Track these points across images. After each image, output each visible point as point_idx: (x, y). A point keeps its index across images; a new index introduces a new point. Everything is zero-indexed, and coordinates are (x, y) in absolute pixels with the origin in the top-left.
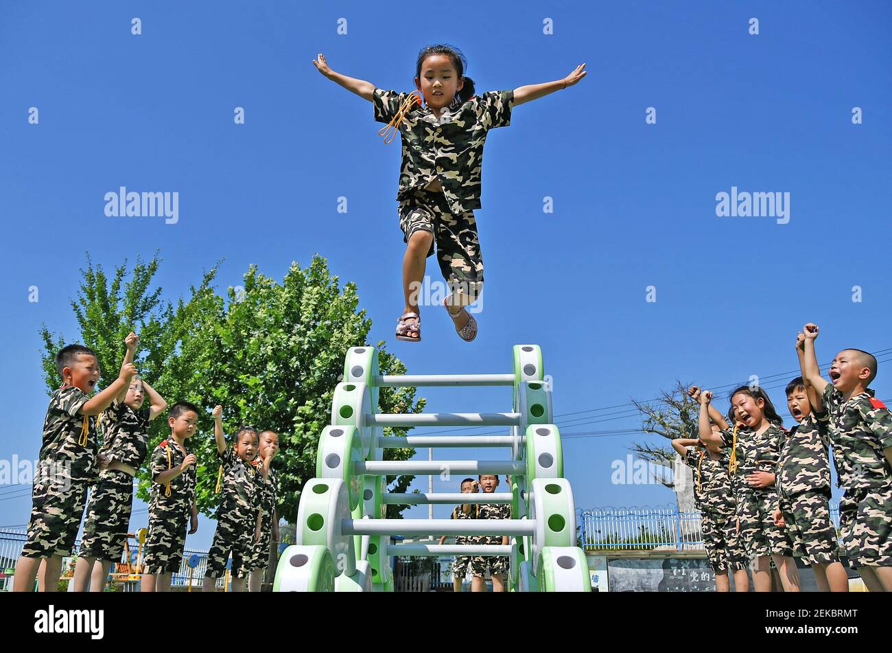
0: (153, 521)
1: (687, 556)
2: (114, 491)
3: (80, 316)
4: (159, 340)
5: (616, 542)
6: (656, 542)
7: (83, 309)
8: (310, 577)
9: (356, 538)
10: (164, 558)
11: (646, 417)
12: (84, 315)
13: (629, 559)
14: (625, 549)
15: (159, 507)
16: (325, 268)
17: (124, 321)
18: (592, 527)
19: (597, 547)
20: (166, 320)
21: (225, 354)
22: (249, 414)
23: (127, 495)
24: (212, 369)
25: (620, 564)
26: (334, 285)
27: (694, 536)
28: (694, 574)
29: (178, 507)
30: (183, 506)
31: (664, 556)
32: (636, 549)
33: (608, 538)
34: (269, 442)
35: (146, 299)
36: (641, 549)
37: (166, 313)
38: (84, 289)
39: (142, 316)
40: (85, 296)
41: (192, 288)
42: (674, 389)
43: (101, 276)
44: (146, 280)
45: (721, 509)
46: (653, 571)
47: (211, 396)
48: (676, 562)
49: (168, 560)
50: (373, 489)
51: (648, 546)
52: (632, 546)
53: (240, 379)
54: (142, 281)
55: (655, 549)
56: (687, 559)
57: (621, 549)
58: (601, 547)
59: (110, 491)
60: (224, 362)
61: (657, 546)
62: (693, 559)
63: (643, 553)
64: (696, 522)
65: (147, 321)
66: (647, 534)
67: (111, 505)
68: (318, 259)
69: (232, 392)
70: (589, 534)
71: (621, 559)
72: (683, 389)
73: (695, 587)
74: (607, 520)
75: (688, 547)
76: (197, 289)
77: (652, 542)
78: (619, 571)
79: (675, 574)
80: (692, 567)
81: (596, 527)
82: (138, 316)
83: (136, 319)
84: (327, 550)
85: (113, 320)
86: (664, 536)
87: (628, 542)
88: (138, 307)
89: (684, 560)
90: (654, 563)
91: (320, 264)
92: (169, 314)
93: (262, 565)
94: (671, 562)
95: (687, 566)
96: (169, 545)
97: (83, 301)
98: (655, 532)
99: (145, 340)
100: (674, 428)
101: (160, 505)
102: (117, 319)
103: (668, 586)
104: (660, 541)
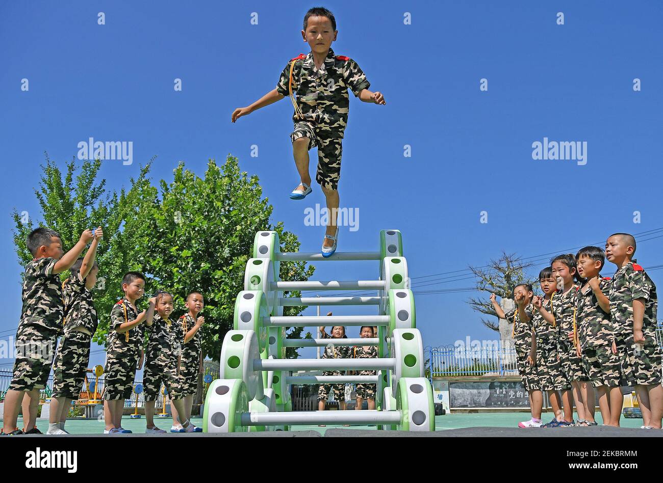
0: (111, 361)
1: (507, 380)
2: (75, 347)
3: (42, 202)
4: (107, 222)
5: (456, 370)
6: (485, 370)
7: (44, 196)
8: (231, 402)
9: (264, 373)
10: (121, 388)
11: (479, 279)
12: (46, 201)
13: (465, 382)
14: (462, 375)
15: (115, 349)
16: (236, 165)
17: (78, 207)
18: (438, 360)
19: (442, 374)
20: (112, 206)
21: (159, 232)
22: (180, 278)
23: (86, 350)
24: (150, 245)
25: (458, 386)
26: (244, 178)
27: (512, 366)
28: (512, 393)
29: (129, 350)
30: (134, 349)
31: (490, 380)
32: (470, 375)
33: (450, 368)
34: (196, 301)
35: (94, 189)
36: (474, 375)
37: (112, 201)
38: (45, 181)
39: (92, 203)
40: (46, 187)
41: (132, 180)
42: (501, 258)
43: (56, 171)
44: (93, 174)
45: (523, 348)
46: (482, 391)
47: (150, 265)
48: (499, 384)
49: (124, 389)
50: (276, 337)
51: (479, 373)
52: (468, 373)
53: (171, 252)
54: (89, 175)
55: (484, 375)
56: (507, 382)
57: (459, 375)
58: (444, 374)
59: (72, 347)
60: (159, 238)
61: (485, 373)
62: (511, 382)
63: (476, 378)
64: (514, 356)
65: (96, 206)
66: (478, 364)
67: (74, 358)
68: (231, 158)
69: (166, 262)
70: (436, 365)
71: (459, 383)
72: (507, 258)
73: (512, 402)
74: (449, 355)
75: (508, 373)
76: (136, 181)
77: (482, 370)
78: (457, 391)
79: (498, 393)
80: (510, 387)
81: (441, 360)
82: (88, 203)
83: (87, 205)
84: (243, 382)
85: (69, 206)
86: (490, 366)
87: (464, 371)
88: (88, 196)
89: (505, 382)
90: (483, 385)
91: (233, 162)
92: (114, 201)
93: (192, 392)
94: (495, 384)
95: (507, 387)
96: (124, 379)
97: (44, 191)
98: (484, 363)
99: (95, 222)
100: (500, 287)
101: (115, 348)
102: (72, 205)
103: (493, 402)
104: (488, 369)
